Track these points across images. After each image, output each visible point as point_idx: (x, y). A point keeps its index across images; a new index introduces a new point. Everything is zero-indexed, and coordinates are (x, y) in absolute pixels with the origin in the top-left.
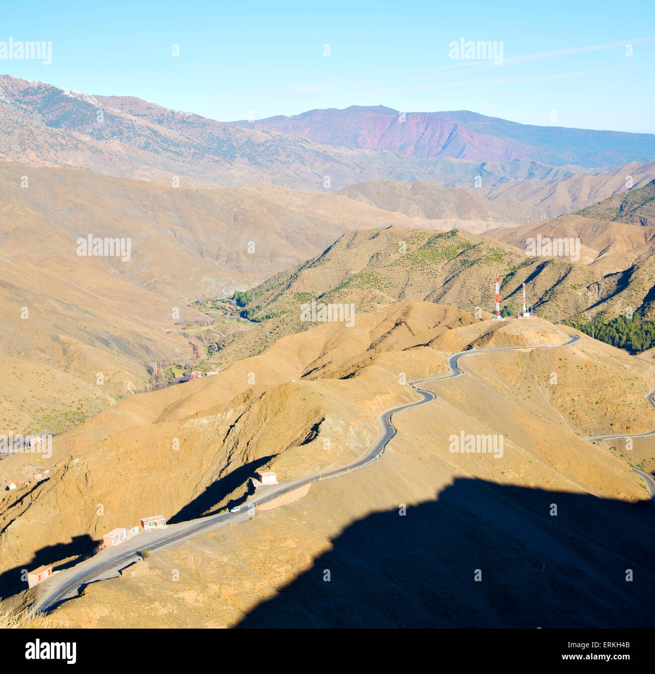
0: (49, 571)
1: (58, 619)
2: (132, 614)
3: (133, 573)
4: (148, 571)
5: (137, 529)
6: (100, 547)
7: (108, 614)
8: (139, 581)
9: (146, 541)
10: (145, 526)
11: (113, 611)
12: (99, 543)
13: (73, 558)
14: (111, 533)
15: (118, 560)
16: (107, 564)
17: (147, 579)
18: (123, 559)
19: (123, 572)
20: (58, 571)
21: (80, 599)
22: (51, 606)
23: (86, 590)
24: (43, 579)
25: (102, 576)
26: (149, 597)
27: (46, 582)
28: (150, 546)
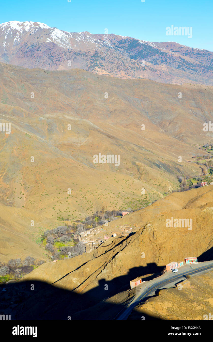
0: (140, 281)
1: (148, 307)
2: (183, 308)
3: (180, 287)
4: (190, 286)
5: (182, 263)
6: (164, 271)
7: (171, 306)
8: (186, 291)
9: (187, 270)
10: (186, 262)
11: (174, 305)
12: (163, 268)
13: (150, 275)
14: (169, 264)
15: (174, 279)
16: (168, 280)
17: (190, 290)
18: (176, 278)
19: (177, 285)
20: (145, 282)
21: (157, 297)
22: (142, 299)
23: (160, 293)
24: (137, 285)
25: (167, 286)
26: (191, 300)
27: (139, 287)
28: (190, 273)
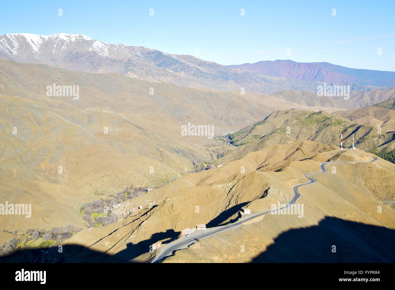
0: (161, 244)
3: (193, 247)
4: (200, 247)
5: (194, 229)
6: (180, 235)
8: (196, 251)
9: (198, 234)
10: (197, 228)
12: (179, 233)
13: (169, 239)
14: (184, 230)
15: (187, 241)
16: (183, 243)
17: (199, 250)
18: (189, 241)
19: (190, 246)
20: (164, 244)
21: (173, 256)
22: (162, 258)
23: (176, 253)
24: (158, 247)
25: (181, 248)
26: (200, 258)
27: (160, 248)
28: (200, 236)
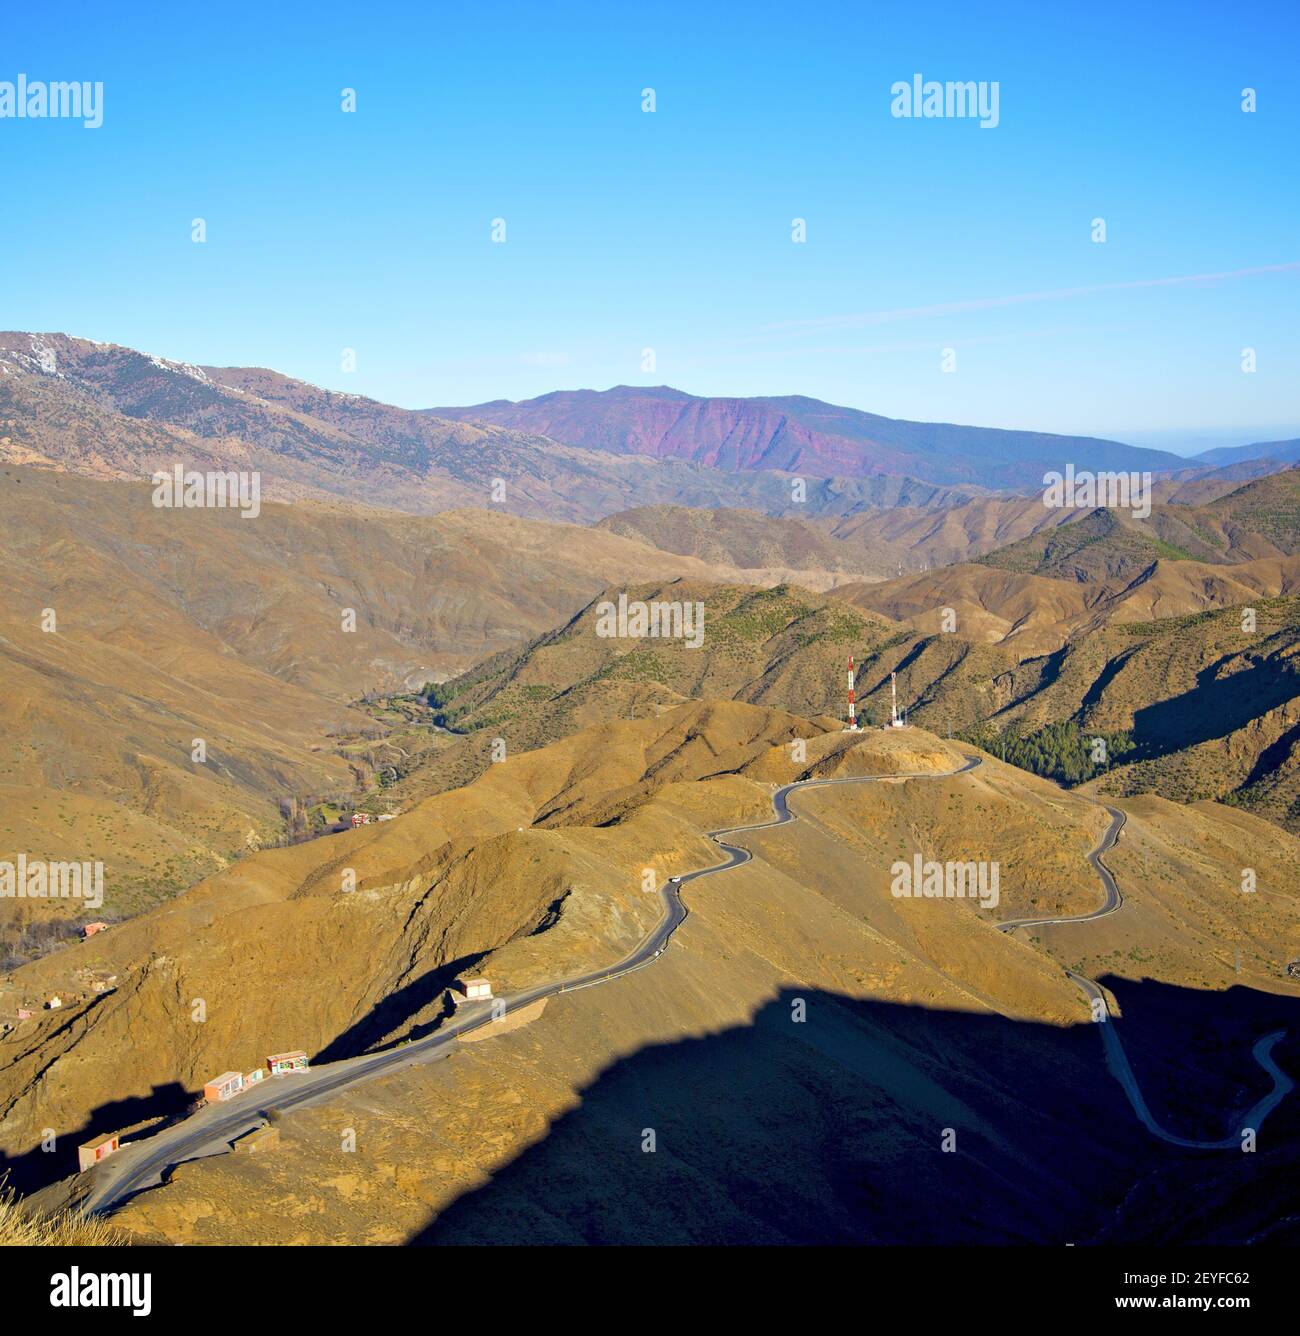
0: (114, 1142)
1: (129, 1222)
2: (251, 1214)
3: (252, 1146)
4: (278, 1142)
6: (198, 1104)
7: (211, 1214)
8: (263, 1160)
9: (275, 1093)
10: (273, 1068)
11: (220, 1210)
13: (154, 1121)
14: (216, 1080)
15: (229, 1125)
16: (210, 1131)
17: (276, 1157)
18: (237, 1123)
19: (237, 1144)
20: (129, 1144)
21: (164, 1189)
22: (116, 1201)
23: (175, 1174)
24: (103, 1157)
25: (203, 1151)
26: (279, 1186)
27: (113, 1159)
28: (281, 1102)
